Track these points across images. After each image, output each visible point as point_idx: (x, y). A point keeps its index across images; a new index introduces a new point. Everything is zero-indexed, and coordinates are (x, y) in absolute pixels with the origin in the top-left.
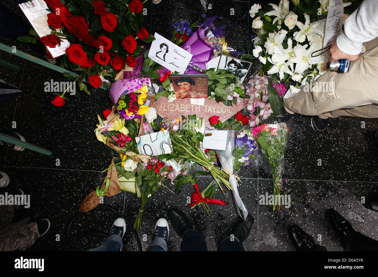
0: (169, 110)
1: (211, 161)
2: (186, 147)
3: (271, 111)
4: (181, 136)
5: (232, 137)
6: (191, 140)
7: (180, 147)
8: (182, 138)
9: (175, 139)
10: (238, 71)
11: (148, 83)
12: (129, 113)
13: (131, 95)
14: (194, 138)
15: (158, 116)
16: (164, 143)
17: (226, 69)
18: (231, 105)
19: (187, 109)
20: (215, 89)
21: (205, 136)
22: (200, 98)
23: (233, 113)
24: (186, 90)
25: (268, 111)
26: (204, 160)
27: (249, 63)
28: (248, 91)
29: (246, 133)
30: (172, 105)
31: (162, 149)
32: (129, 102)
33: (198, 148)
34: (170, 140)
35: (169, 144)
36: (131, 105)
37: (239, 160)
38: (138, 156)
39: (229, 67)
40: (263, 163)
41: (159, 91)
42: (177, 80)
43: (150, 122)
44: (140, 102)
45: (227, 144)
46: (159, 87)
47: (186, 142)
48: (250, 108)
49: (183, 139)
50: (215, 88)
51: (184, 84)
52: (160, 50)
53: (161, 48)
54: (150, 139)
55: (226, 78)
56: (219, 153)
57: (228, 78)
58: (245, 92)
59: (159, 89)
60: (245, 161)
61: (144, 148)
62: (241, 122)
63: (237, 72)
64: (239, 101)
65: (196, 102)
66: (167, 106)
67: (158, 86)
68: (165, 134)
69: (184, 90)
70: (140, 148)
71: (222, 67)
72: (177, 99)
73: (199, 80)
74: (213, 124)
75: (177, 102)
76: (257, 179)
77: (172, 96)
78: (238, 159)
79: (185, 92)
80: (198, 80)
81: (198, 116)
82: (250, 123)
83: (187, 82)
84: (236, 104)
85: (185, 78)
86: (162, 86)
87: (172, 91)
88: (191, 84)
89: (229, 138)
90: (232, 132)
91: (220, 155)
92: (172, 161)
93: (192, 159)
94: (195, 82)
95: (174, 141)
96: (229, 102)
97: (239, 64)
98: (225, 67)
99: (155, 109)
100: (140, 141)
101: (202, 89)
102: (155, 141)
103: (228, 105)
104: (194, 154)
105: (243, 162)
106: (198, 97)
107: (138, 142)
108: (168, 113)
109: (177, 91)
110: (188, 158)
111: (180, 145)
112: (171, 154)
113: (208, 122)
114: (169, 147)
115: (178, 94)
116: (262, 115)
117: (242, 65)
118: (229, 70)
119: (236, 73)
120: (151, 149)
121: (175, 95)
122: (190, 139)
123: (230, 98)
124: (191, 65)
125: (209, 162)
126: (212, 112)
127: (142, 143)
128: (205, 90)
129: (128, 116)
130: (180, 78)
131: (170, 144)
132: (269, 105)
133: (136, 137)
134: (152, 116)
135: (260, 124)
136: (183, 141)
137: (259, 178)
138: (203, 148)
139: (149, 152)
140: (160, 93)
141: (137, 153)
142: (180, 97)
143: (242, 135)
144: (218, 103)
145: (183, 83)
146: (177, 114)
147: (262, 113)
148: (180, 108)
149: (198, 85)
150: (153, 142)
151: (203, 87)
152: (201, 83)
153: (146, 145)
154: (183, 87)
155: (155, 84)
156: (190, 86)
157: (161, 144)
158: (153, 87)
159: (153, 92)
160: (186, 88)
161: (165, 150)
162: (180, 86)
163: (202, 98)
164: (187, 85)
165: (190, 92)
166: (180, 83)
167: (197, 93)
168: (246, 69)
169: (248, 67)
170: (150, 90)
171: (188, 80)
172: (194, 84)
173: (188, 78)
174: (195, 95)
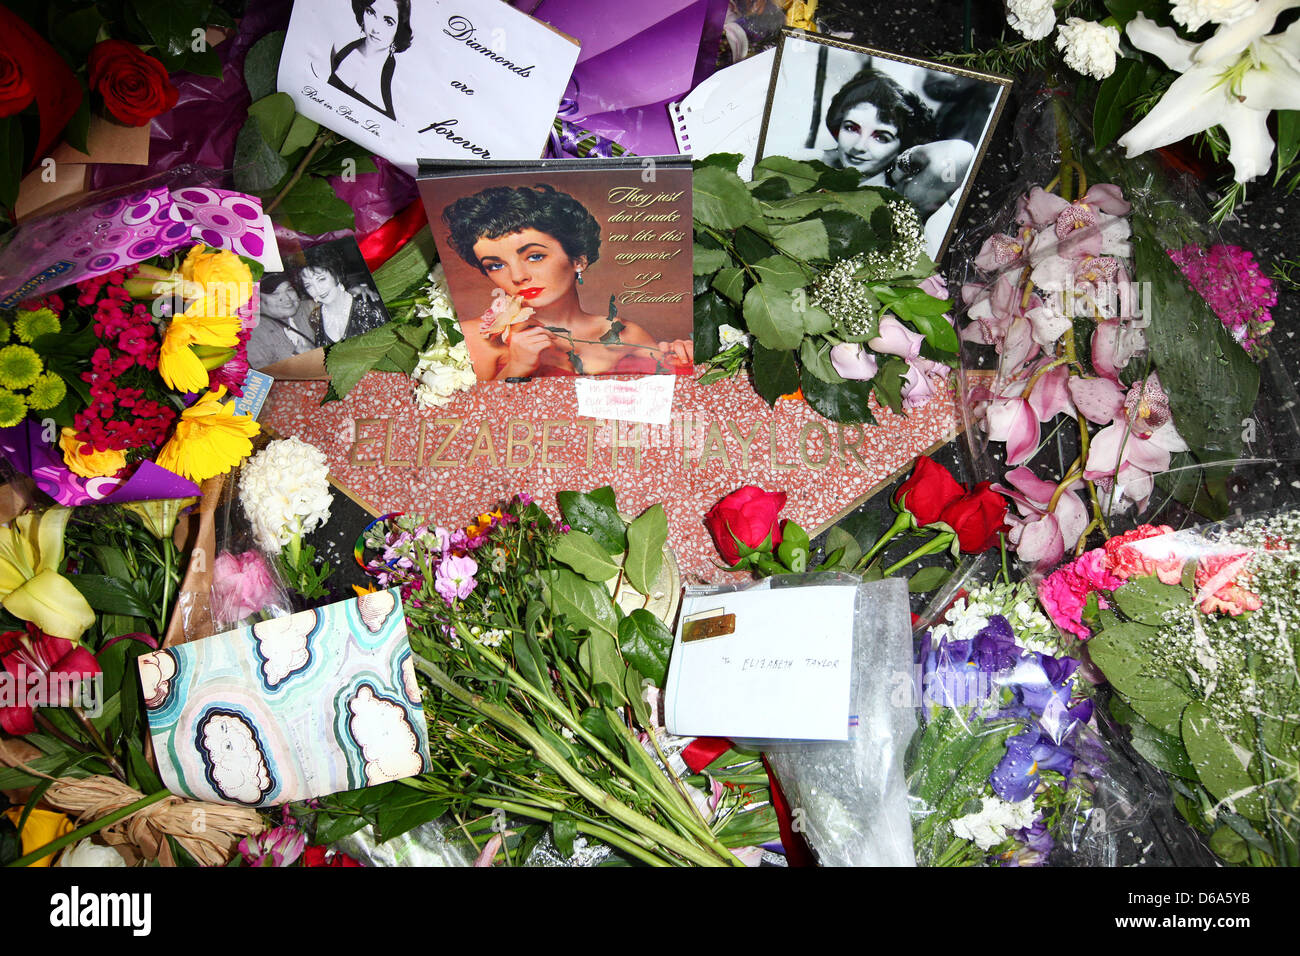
0: (427, 458)
1: (736, 838)
2: (532, 723)
3: (1167, 440)
4: (496, 637)
5: (892, 636)
6: (575, 667)
7: (491, 721)
8: (504, 652)
9: (451, 666)
10: (901, 165)
11: (253, 244)
12: (86, 451)
13: (106, 312)
14: (596, 652)
15: (341, 504)
16: (365, 693)
17: (817, 154)
18: (868, 416)
19: (551, 450)
20: (750, 296)
21: (686, 638)
22: (641, 374)
23: (878, 472)
24: (539, 301)
25: (1144, 437)
26: (678, 832)
27: (984, 84)
28: (980, 310)
29: (997, 611)
30: (449, 430)
31: (349, 746)
32: (89, 369)
33: (629, 735)
34: (409, 666)
35: (400, 697)
36: (105, 389)
37: (963, 827)
38: (158, 809)
39: (835, 133)
40: (1152, 853)
41: (354, 328)
42: (464, 206)
43: (272, 544)
44: (182, 369)
45: (862, 687)
46: (348, 299)
47: (537, 686)
48: (1007, 423)
49: (509, 658)
50: (745, 291)
51: (521, 250)
52: (357, 33)
53: (360, 20)
54: (255, 664)
55: (818, 221)
56: (801, 770)
57: (834, 220)
58: (964, 321)
59: (354, 315)
60: (1010, 832)
61: (200, 744)
62: (945, 527)
63: (898, 174)
64: (921, 380)
65: (616, 400)
66: (407, 436)
67: (342, 288)
68: (376, 624)
69: (524, 305)
70: (171, 740)
71: (790, 141)
72: (480, 384)
73: (628, 207)
74: (743, 547)
75: (482, 407)
77: (446, 360)
78: (953, 814)
79: (530, 325)
80: (616, 209)
81: (630, 502)
82: (1014, 535)
83: (540, 226)
84: (899, 410)
85: (524, 191)
86: (373, 287)
87: (446, 322)
88: (572, 251)
89: (869, 646)
90: (889, 598)
91: (803, 786)
92: (425, 846)
93: (582, 827)
94: (596, 228)
95: (440, 678)
96: (847, 394)
97: (911, 99)
98: (811, 144)
99: (323, 457)
100: (172, 683)
101: (652, 288)
102: (296, 680)
103: (845, 416)
104: (603, 774)
105: (997, 841)
106: (627, 368)
107: (158, 690)
108: (415, 475)
109: (477, 317)
110: (547, 817)
111: (487, 708)
112: (416, 784)
113: (700, 543)
114: (405, 727)
115: (486, 346)
116: (1108, 468)
117: (933, 106)
118: (837, 162)
119: (889, 180)
120: (259, 746)
121: (459, 352)
122: (569, 662)
123: (852, 363)
124: (570, 136)
125: (719, 847)
126: (727, 466)
127: (193, 703)
128: (678, 298)
129: (83, 481)
130: (486, 192)
131: (407, 696)
132: (1151, 395)
133: (149, 656)
134: (288, 502)
135: (1095, 540)
136: (512, 673)
138: (668, 735)
139: (240, 774)
140: (361, 344)
141: (152, 785)
142: (499, 365)
143: (967, 623)
144: (772, 405)
145: (514, 240)
146: (482, 487)
147: (1102, 454)
148: (505, 446)
149: (620, 256)
150: (275, 687)
151: (657, 275)
152: (643, 237)
153: (220, 712)
154: (518, 277)
155: (318, 270)
156: (567, 268)
157: (336, 705)
158: (310, 298)
159: (313, 338)
160: (539, 290)
161: (368, 755)
162: (490, 267)
163: (659, 369)
164: (544, 256)
165: (569, 321)
166: (492, 237)
167: (619, 329)
168: (966, 139)
169: (977, 115)
170: (286, 318)
171: (548, 209)
172: (595, 243)
173: (541, 190)
174: (605, 353)
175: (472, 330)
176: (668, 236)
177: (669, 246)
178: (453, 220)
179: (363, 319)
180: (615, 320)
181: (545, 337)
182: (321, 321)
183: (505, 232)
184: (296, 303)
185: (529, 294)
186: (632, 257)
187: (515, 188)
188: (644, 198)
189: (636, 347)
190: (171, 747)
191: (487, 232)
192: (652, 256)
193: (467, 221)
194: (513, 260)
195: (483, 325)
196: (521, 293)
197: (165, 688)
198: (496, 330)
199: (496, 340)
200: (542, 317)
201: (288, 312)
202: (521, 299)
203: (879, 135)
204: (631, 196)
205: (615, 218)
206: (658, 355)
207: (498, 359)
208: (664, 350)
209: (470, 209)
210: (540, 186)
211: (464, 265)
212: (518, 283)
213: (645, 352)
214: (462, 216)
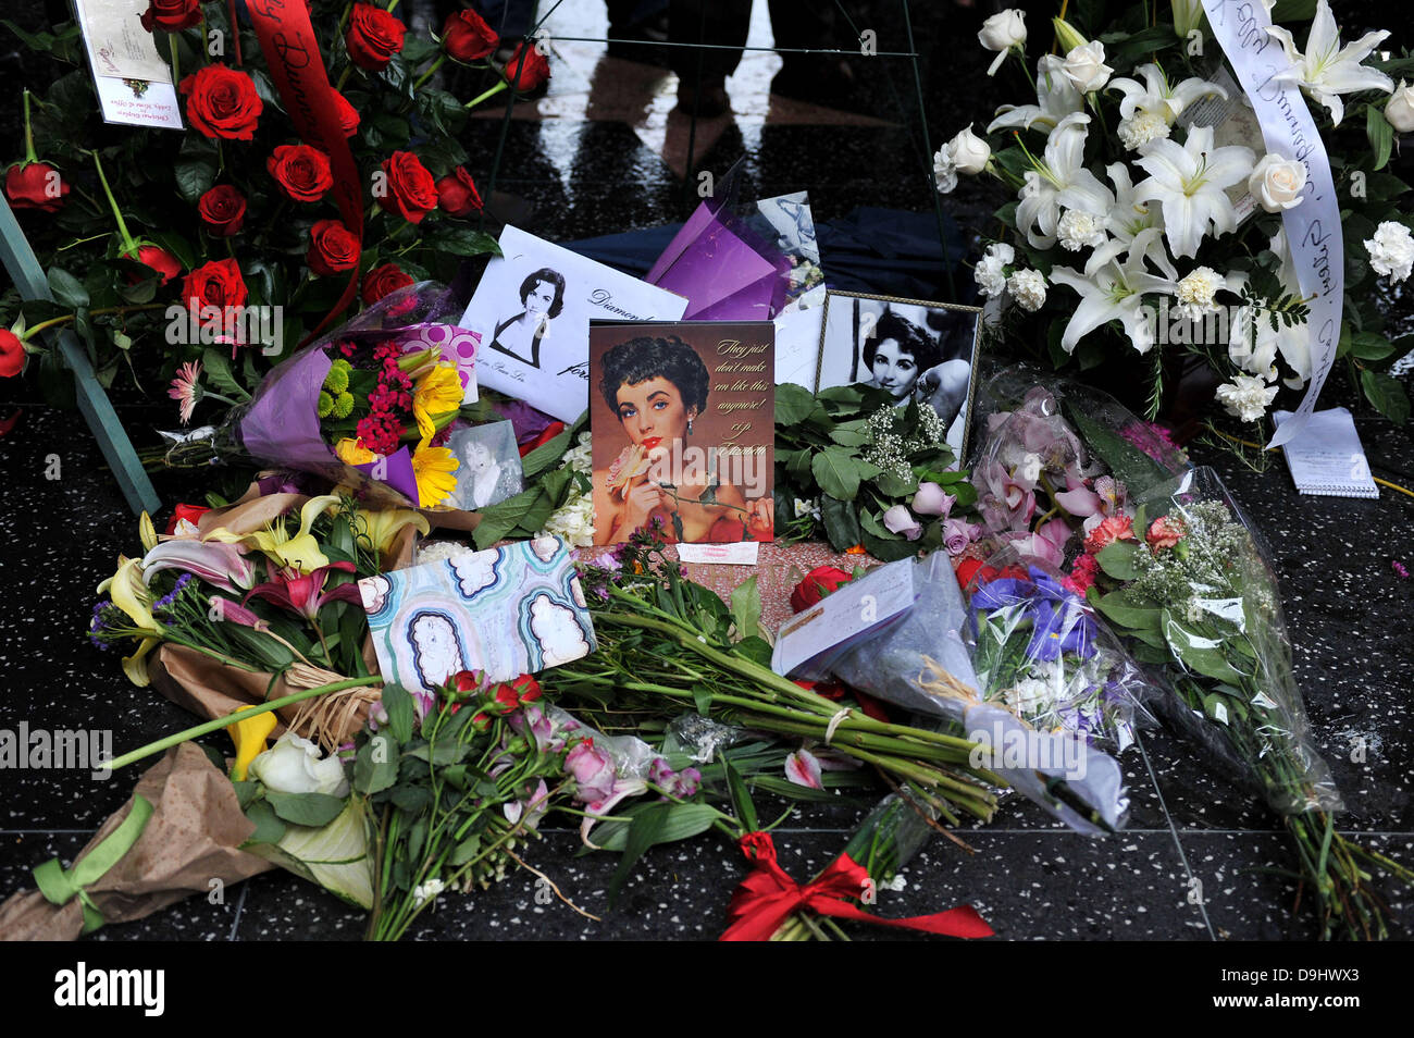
20: (817, 461)
21: (784, 636)
22: (729, 542)
42: (617, 352)
44: (424, 419)
50: (812, 458)
51: (650, 398)
52: (520, 309)
53: (524, 301)
59: (499, 486)
61: (411, 637)
63: (919, 393)
65: (711, 553)
67: (494, 461)
69: (644, 456)
70: (387, 634)
71: (837, 375)
76: (1170, 834)
77: (574, 508)
80: (722, 360)
83: (668, 375)
85: (661, 340)
88: (688, 400)
94: (706, 377)
97: (920, 332)
98: (854, 377)
100: (386, 596)
101: (744, 441)
102: (486, 592)
106: (719, 533)
107: (375, 601)
115: (608, 499)
117: (935, 335)
119: (914, 401)
127: (404, 609)
130: (635, 341)
137: (1177, 828)
142: (615, 526)
144: (839, 556)
145: (648, 387)
149: (721, 406)
150: (471, 596)
151: (748, 426)
152: (739, 386)
153: (428, 614)
154: (644, 427)
155: (480, 444)
156: (682, 417)
157: (520, 608)
160: (658, 439)
161: (545, 645)
162: (625, 414)
163: (746, 537)
164: (666, 404)
166: (631, 384)
168: (962, 358)
169: (966, 337)
171: (674, 359)
172: (705, 392)
173: (672, 341)
174: (702, 515)
175: (600, 482)
176: (757, 386)
177: (757, 395)
178: (608, 365)
181: (656, 494)
182: (472, 488)
183: (643, 379)
185: (650, 443)
186: (730, 406)
187: (655, 338)
188: (742, 350)
189: (730, 507)
190: (387, 639)
191: (629, 378)
192: (743, 405)
193: (617, 367)
194: (643, 406)
195: (609, 476)
196: (644, 442)
197: (381, 600)
198: (618, 484)
199: (617, 496)
202: (643, 448)
203: (902, 364)
204: (733, 349)
205: (720, 368)
206: (745, 517)
207: (615, 519)
208: (750, 510)
209: (620, 355)
210: (672, 337)
211: (607, 410)
212: (643, 432)
213: (734, 514)
214: (613, 362)
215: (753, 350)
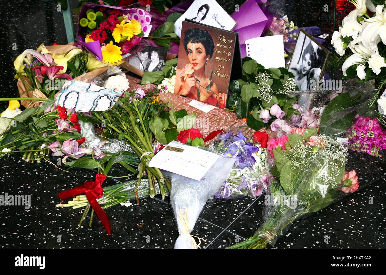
10: (310, 74)
12: (90, 38)
41: (155, 70)
46: (158, 62)
51: (197, 49)
53: (198, 13)
59: (157, 67)
61: (67, 96)
63: (309, 76)
65: (199, 105)
67: (158, 59)
69: (192, 68)
73: (221, 42)
76: (223, 230)
79: (192, 76)
80: (219, 42)
83: (202, 43)
88: (207, 53)
94: (214, 47)
97: (315, 54)
101: (221, 71)
115: (180, 80)
117: (317, 57)
121: (173, 79)
128: (226, 77)
130: (195, 29)
137: (227, 229)
142: (181, 89)
144: (238, 119)
145: (196, 45)
149: (217, 58)
151: (223, 67)
152: (223, 53)
153: (74, 92)
154: (194, 58)
155: (156, 52)
156: (205, 58)
157: (98, 96)
158: (150, 58)
159: (145, 69)
160: (197, 64)
162: (189, 53)
163: (217, 105)
164: (201, 53)
165: (201, 77)
166: (192, 43)
167: (211, 84)
170: (143, 61)
171: (205, 38)
172: (212, 52)
173: (205, 32)
174: (206, 93)
175: (179, 73)
176: (228, 54)
177: (228, 57)
178: (186, 35)
179: (158, 69)
180: (211, 81)
181: (194, 82)
182: (149, 65)
183: (195, 42)
184: (147, 58)
185: (195, 64)
186: (219, 59)
187: (201, 29)
188: (225, 40)
189: (214, 93)
191: (191, 41)
192: (223, 60)
193: (188, 36)
194: (194, 52)
195: (181, 72)
196: (193, 64)
198: (184, 75)
199: (183, 79)
200: (195, 74)
201: (144, 60)
202: (192, 66)
203: (308, 63)
204: (223, 39)
205: (218, 45)
206: (218, 98)
207: (181, 86)
208: (220, 96)
209: (190, 32)
210: (205, 30)
211: (184, 50)
212: (193, 60)
213: (215, 96)
214: (188, 34)
215: (228, 41)
